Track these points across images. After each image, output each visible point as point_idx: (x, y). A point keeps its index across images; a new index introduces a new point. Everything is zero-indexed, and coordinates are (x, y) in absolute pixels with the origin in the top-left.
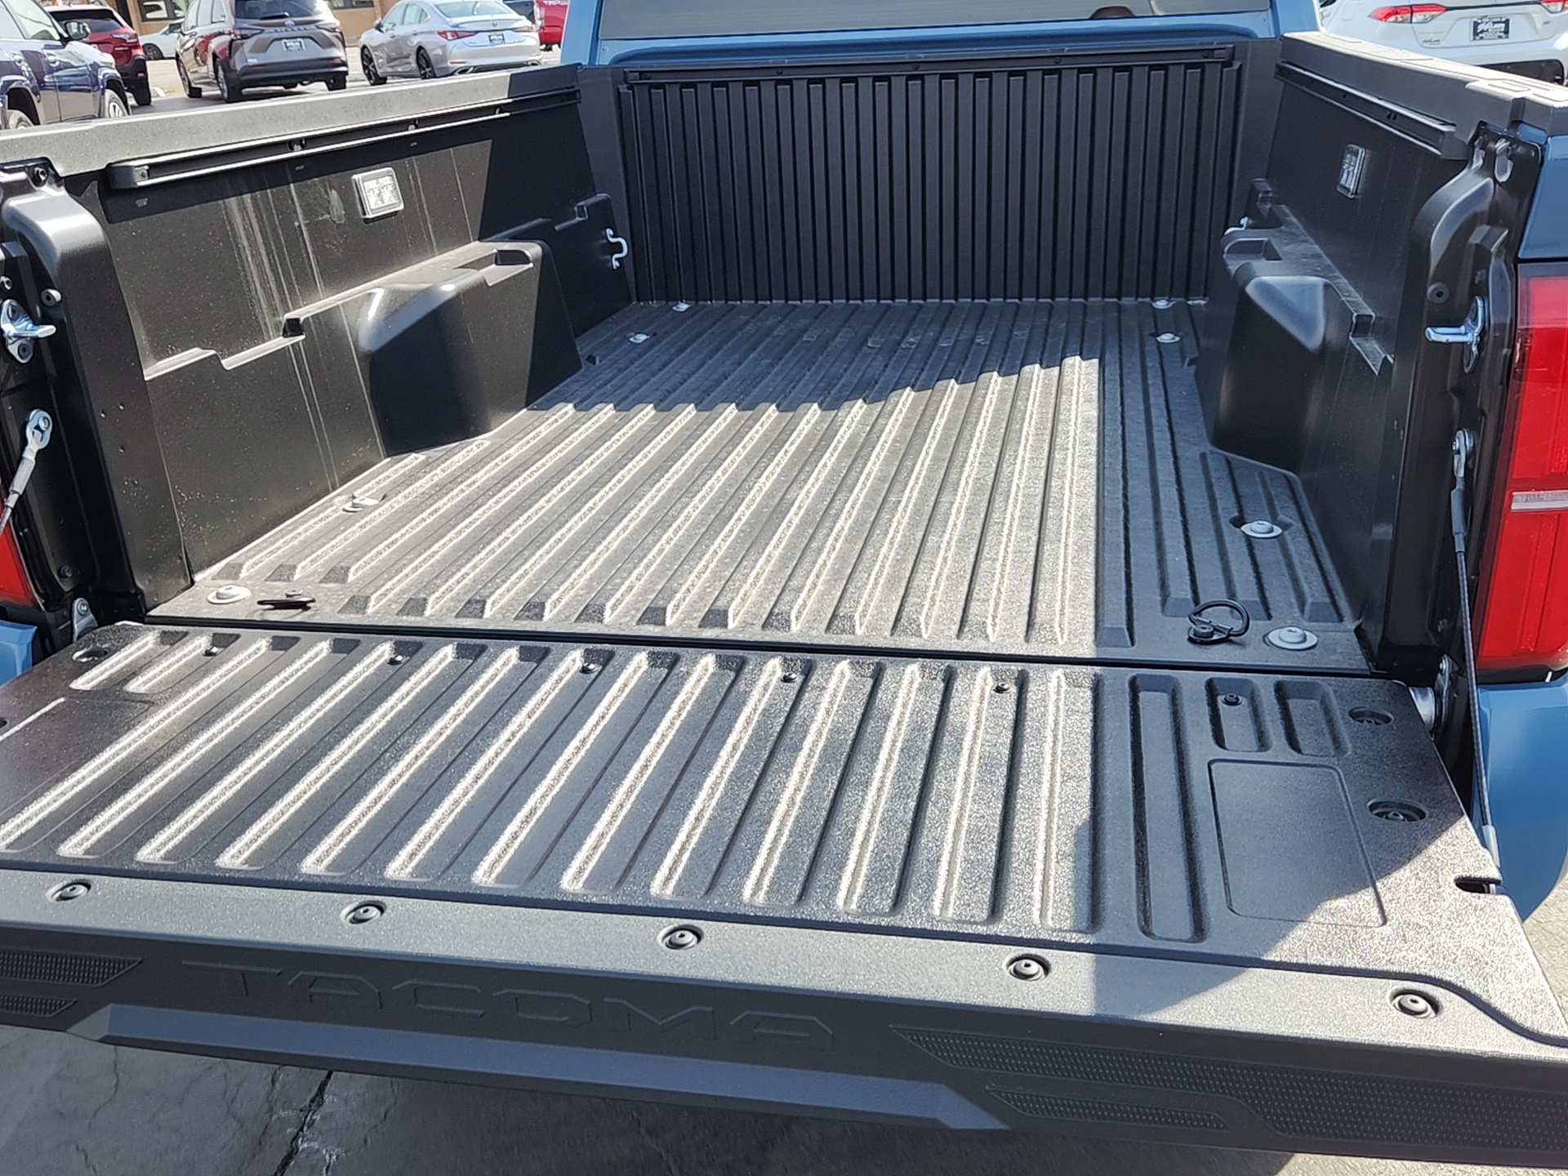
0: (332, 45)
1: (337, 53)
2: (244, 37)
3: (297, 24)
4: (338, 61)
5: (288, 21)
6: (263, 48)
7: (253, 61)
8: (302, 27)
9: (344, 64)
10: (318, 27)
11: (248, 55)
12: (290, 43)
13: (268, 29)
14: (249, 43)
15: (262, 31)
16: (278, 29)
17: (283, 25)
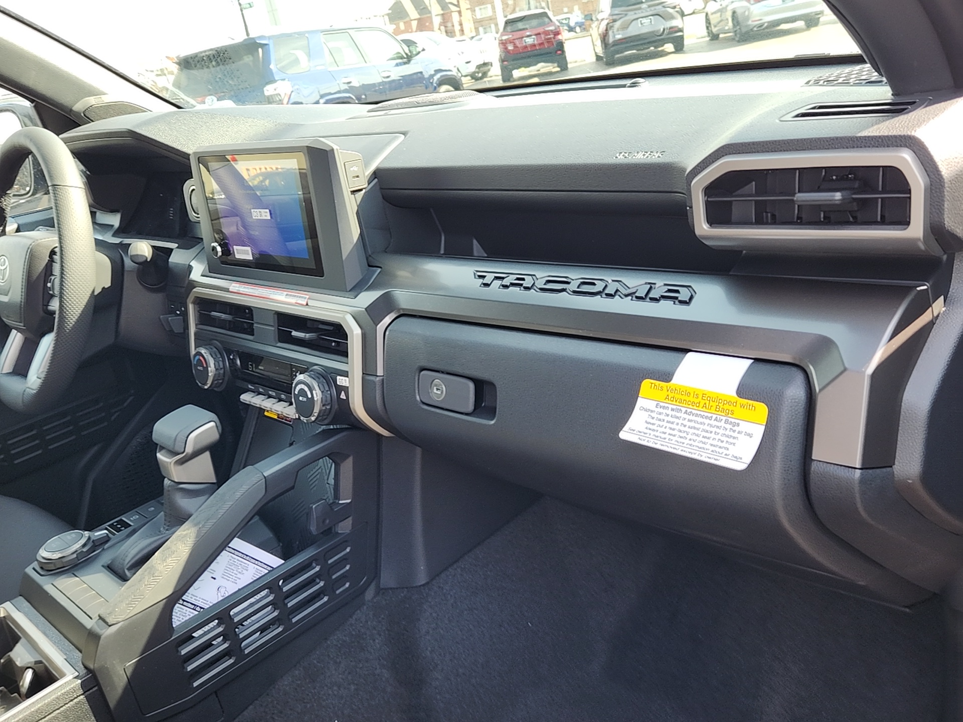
0: (672, 17)
1: (677, 22)
2: (614, 21)
3: (649, 6)
4: (676, 29)
5: (644, 6)
6: (625, 27)
7: (619, 37)
8: (652, 8)
9: (681, 30)
10: (664, 7)
11: (616, 33)
12: (644, 20)
13: (630, 13)
14: (617, 24)
15: (626, 15)
16: (637, 12)
17: (640, 9)
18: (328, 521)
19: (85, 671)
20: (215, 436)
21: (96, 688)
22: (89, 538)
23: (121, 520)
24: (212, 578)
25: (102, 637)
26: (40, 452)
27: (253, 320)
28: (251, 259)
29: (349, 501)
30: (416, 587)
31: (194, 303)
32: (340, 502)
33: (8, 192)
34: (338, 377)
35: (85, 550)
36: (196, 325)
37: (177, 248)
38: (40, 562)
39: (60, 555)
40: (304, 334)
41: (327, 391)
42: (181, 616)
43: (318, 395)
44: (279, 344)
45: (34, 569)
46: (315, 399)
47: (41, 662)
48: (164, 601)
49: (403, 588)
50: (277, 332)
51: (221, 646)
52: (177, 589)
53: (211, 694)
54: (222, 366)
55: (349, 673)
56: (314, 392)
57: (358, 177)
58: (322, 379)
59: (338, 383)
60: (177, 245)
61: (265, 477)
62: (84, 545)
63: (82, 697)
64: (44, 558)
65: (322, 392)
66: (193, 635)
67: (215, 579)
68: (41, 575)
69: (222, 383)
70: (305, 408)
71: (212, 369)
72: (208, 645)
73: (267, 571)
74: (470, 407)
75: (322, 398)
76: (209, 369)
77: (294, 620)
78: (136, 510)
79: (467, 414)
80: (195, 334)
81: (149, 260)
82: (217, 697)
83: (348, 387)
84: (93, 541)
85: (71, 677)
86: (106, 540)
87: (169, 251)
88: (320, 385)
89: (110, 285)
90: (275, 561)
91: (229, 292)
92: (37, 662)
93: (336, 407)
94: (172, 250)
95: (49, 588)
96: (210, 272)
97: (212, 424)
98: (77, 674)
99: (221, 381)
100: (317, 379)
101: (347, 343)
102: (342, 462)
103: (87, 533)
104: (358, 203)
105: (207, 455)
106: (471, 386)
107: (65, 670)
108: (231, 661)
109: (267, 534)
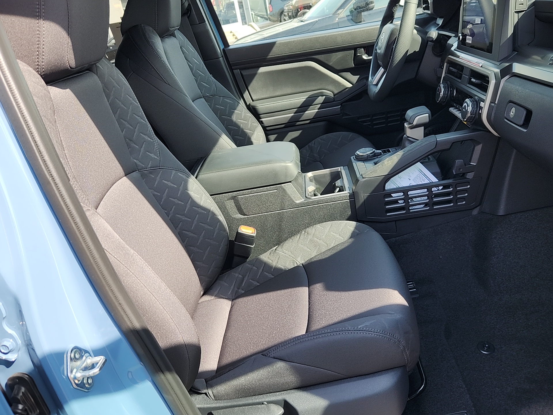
18: (461, 170)
19: (352, 192)
20: (427, 120)
21: (353, 199)
22: (374, 151)
23: (389, 150)
24: (409, 179)
25: (359, 181)
26: (384, 125)
27: (462, 72)
28: (471, 43)
29: (475, 164)
30: (498, 215)
31: (447, 63)
32: (471, 163)
33: (397, 5)
34: (481, 102)
35: (371, 155)
36: (445, 73)
37: (454, 36)
38: (356, 155)
39: (362, 154)
40: (475, 80)
41: (475, 108)
42: (389, 186)
43: (470, 109)
44: (468, 85)
45: (353, 157)
46: (468, 110)
47: (342, 186)
48: (384, 176)
49: (491, 214)
50: (469, 79)
51: (401, 203)
52: (389, 174)
53: (393, 221)
54: (446, 93)
55: (453, 240)
56: (469, 107)
57: (523, 4)
58: (475, 102)
59: (480, 105)
60: (454, 35)
61: (437, 141)
62: (371, 153)
63: (348, 200)
64: (357, 154)
65: (472, 108)
66: (392, 195)
67: (410, 180)
68: (355, 160)
69: (445, 101)
70: (464, 114)
71: (442, 93)
72: (396, 202)
73: (429, 182)
74: (521, 123)
75: (471, 111)
76: (441, 93)
77: (435, 207)
78: (396, 148)
79: (518, 125)
80: (443, 78)
81: (434, 40)
82: (396, 224)
83: (483, 107)
84: (375, 153)
85: (347, 192)
86: (380, 154)
87: (450, 37)
88: (473, 105)
89: (418, 50)
90: (434, 179)
91: (459, 58)
92: (341, 186)
93: (477, 117)
94: (451, 37)
95: (354, 164)
96: (457, 48)
97: (428, 115)
98: (349, 192)
99: (444, 100)
100: (473, 102)
101: (488, 86)
102: (477, 145)
103: (374, 150)
104: (519, 18)
105: (422, 128)
106: (525, 112)
107: (346, 189)
108: (404, 212)
109: (438, 170)
